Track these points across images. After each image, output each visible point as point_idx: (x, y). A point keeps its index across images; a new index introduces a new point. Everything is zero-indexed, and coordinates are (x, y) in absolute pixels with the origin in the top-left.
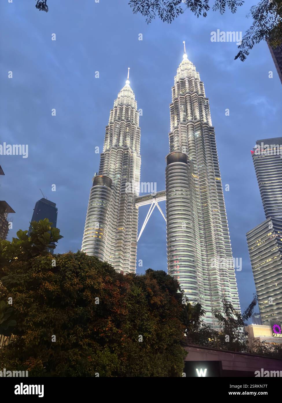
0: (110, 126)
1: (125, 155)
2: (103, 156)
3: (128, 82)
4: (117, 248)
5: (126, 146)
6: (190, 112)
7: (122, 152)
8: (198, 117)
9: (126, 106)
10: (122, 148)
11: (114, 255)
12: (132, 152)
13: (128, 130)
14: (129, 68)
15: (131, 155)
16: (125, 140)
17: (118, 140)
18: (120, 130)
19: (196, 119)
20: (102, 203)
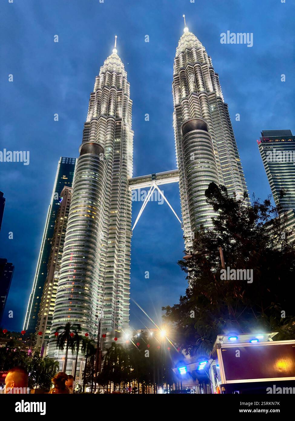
0: (97, 93)
1: (117, 126)
2: (86, 126)
3: (115, 51)
4: (110, 236)
5: (117, 117)
6: (202, 84)
7: (113, 123)
8: (211, 90)
9: (116, 74)
10: (114, 118)
11: (107, 243)
12: (125, 125)
13: (119, 100)
14: (116, 37)
15: (124, 128)
16: (116, 110)
17: (108, 108)
18: (110, 98)
19: (208, 91)
20: (95, 176)
